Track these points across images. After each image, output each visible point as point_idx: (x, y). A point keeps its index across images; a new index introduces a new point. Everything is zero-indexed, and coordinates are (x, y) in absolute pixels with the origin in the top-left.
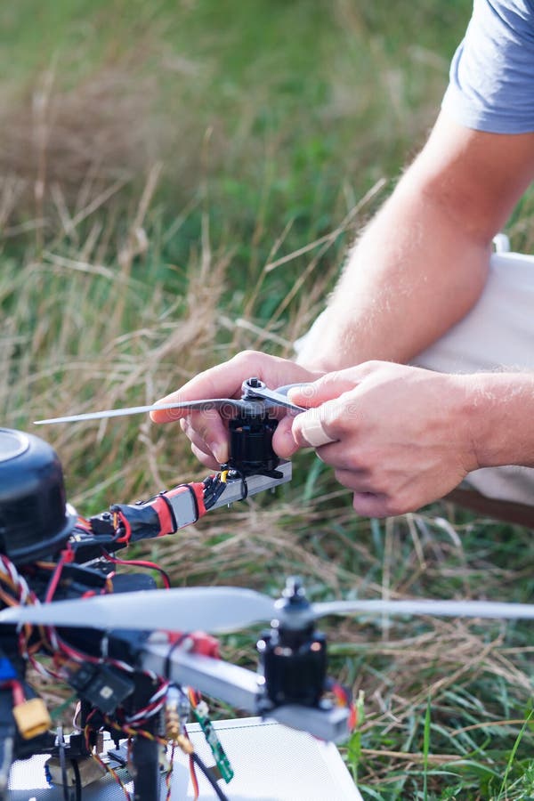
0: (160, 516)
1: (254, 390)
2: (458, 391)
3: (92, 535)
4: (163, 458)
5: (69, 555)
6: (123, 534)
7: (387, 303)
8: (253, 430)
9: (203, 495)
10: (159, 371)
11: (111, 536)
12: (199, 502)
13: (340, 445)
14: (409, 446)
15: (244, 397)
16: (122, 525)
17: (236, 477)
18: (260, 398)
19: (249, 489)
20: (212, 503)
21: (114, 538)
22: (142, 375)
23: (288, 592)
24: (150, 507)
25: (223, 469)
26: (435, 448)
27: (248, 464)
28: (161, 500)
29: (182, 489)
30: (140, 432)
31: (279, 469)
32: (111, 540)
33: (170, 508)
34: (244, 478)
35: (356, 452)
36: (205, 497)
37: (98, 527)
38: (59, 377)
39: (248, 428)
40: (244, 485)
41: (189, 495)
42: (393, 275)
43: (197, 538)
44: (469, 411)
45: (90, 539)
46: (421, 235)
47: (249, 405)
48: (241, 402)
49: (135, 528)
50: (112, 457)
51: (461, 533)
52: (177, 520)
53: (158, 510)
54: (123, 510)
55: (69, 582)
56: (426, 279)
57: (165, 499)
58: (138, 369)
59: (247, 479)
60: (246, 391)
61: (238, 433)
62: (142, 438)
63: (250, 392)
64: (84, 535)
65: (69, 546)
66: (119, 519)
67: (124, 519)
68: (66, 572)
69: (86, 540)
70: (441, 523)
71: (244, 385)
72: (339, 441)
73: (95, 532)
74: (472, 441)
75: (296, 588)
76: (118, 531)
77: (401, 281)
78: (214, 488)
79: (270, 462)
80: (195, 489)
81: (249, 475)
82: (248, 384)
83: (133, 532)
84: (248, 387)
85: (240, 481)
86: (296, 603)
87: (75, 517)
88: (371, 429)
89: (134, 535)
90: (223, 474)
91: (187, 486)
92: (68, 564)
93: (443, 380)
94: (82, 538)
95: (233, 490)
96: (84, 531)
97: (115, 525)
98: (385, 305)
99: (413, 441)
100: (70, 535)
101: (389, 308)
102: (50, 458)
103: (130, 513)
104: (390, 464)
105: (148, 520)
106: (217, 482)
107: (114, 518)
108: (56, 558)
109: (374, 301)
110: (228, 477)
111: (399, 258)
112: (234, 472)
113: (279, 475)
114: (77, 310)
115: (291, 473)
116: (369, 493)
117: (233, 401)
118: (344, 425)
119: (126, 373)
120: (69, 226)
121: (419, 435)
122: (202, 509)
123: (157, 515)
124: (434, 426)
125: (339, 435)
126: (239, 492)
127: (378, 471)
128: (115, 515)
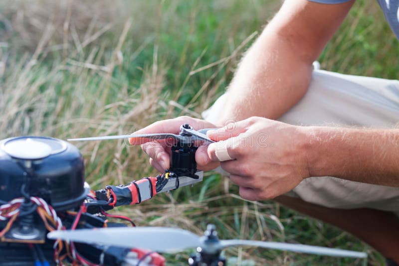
0: (132, 193)
1: (187, 130)
2: (302, 135)
3: (95, 200)
4: (125, 173)
5: (85, 208)
6: (112, 201)
7: (259, 92)
8: (185, 152)
9: (155, 185)
10: (126, 125)
11: (105, 201)
12: (153, 187)
13: (236, 162)
14: (274, 164)
15: (181, 133)
16: (112, 196)
17: (173, 176)
18: (190, 135)
19: (180, 183)
20: (160, 189)
21: (107, 203)
22: (117, 127)
23: (208, 233)
24: (127, 188)
25: (166, 172)
26: (288, 166)
27: (180, 170)
28: (134, 185)
29: (144, 180)
30: (114, 157)
31: (197, 174)
32: (105, 204)
33: (138, 190)
34: (178, 177)
35: (246, 166)
36: (157, 185)
37: (100, 196)
38: (71, 126)
39: (182, 150)
40: (178, 181)
41: (148, 183)
42: (262, 78)
43: (140, 217)
44: (307, 147)
45: (95, 202)
46: (277, 56)
47: (184, 138)
48: (179, 136)
49: (118, 199)
50: (97, 171)
51: (284, 224)
52: (141, 196)
53: (131, 190)
54: (113, 188)
55: (84, 223)
56: (280, 80)
57: (135, 185)
58: (116, 124)
59: (179, 178)
60: (182, 131)
61: (177, 153)
62: (115, 161)
63: (185, 131)
64: (92, 200)
65: (84, 205)
66: (110, 193)
67: (113, 193)
68: (83, 217)
69: (93, 202)
70: (273, 218)
71: (182, 127)
72: (236, 159)
73: (97, 198)
74: (307, 163)
75: (212, 231)
76: (110, 199)
77: (266, 80)
78: (162, 182)
79: (193, 170)
80: (152, 181)
81: (180, 176)
82: (184, 126)
83: (117, 201)
84: (183, 129)
85: (175, 179)
86: (211, 239)
87: (88, 189)
88: (255, 154)
89: (118, 203)
90: (167, 175)
91: (148, 179)
92: (83, 213)
93: (294, 129)
94: (90, 201)
95: (171, 183)
96: (91, 198)
97: (108, 196)
98: (257, 93)
99: (277, 162)
100: (85, 198)
101: (259, 95)
102: (77, 155)
103: (116, 190)
104: (263, 173)
105: (126, 195)
106: (163, 179)
107: (108, 193)
108: (77, 209)
109: (251, 91)
110: (169, 176)
111: (266, 68)
112: (173, 174)
113: (197, 177)
114: (81, 94)
115: (202, 177)
116: (248, 188)
117: (175, 135)
118: (241, 152)
119: (108, 126)
120: (80, 48)
121: (280, 159)
122: (155, 192)
123: (131, 193)
124: (288, 154)
125: (236, 156)
126: (174, 185)
127: (257, 177)
128: (108, 191)
